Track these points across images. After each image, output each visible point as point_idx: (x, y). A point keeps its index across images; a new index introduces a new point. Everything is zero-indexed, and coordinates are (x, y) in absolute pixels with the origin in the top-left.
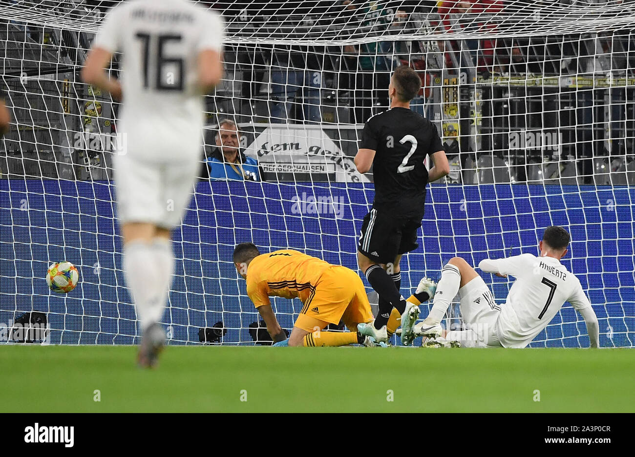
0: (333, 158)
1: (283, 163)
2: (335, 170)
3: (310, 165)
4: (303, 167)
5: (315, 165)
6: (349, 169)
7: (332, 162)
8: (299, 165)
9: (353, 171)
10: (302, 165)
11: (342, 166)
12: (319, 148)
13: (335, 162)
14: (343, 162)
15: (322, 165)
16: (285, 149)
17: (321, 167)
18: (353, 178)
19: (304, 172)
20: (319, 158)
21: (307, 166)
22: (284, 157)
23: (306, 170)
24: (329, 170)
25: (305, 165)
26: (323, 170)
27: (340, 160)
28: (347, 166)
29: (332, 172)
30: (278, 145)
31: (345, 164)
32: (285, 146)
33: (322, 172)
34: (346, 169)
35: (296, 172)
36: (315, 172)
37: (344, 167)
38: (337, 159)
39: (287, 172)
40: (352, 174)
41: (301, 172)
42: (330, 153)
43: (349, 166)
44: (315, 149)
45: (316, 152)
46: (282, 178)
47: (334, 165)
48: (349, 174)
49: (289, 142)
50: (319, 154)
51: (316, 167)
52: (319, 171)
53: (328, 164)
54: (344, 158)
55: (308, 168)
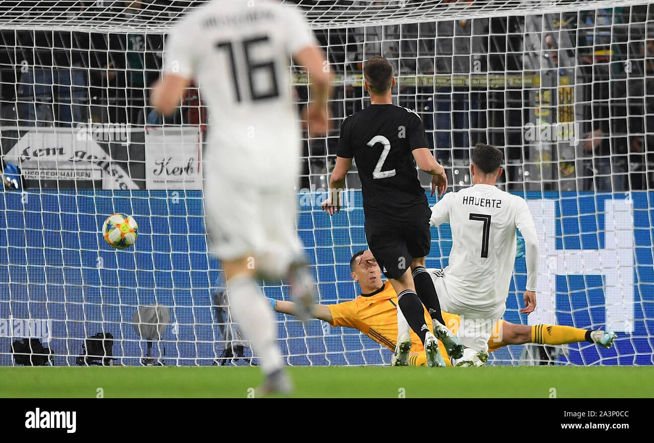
0: (100, 163)
1: (46, 169)
2: (102, 177)
3: (75, 171)
4: (68, 173)
5: (80, 172)
6: (117, 176)
7: (99, 167)
8: (63, 172)
9: (121, 177)
10: (66, 172)
11: (109, 173)
12: (84, 153)
13: (102, 168)
14: (110, 168)
15: (88, 172)
16: (48, 153)
17: (87, 174)
18: (121, 184)
19: (68, 178)
20: (85, 163)
21: (71, 173)
22: (47, 162)
23: (71, 177)
24: (95, 176)
25: (70, 172)
26: (89, 176)
27: (108, 165)
28: (115, 172)
29: (99, 178)
30: (40, 150)
31: (113, 171)
32: (48, 151)
33: (88, 179)
34: (114, 175)
35: (60, 179)
36: (80, 179)
37: (111, 173)
38: (103, 165)
39: (50, 179)
40: (120, 181)
41: (65, 179)
42: (96, 158)
43: (117, 172)
44: (80, 154)
45: (82, 157)
46: (45, 186)
47: (100, 171)
48: (117, 181)
49: (51, 147)
50: (85, 159)
51: (82, 173)
52: (84, 178)
53: (94, 170)
54: (112, 163)
55: (73, 175)
